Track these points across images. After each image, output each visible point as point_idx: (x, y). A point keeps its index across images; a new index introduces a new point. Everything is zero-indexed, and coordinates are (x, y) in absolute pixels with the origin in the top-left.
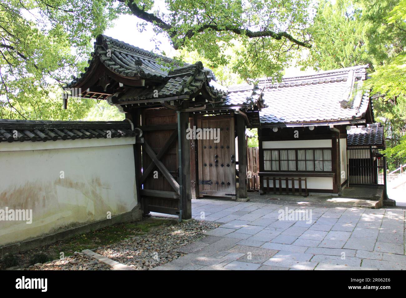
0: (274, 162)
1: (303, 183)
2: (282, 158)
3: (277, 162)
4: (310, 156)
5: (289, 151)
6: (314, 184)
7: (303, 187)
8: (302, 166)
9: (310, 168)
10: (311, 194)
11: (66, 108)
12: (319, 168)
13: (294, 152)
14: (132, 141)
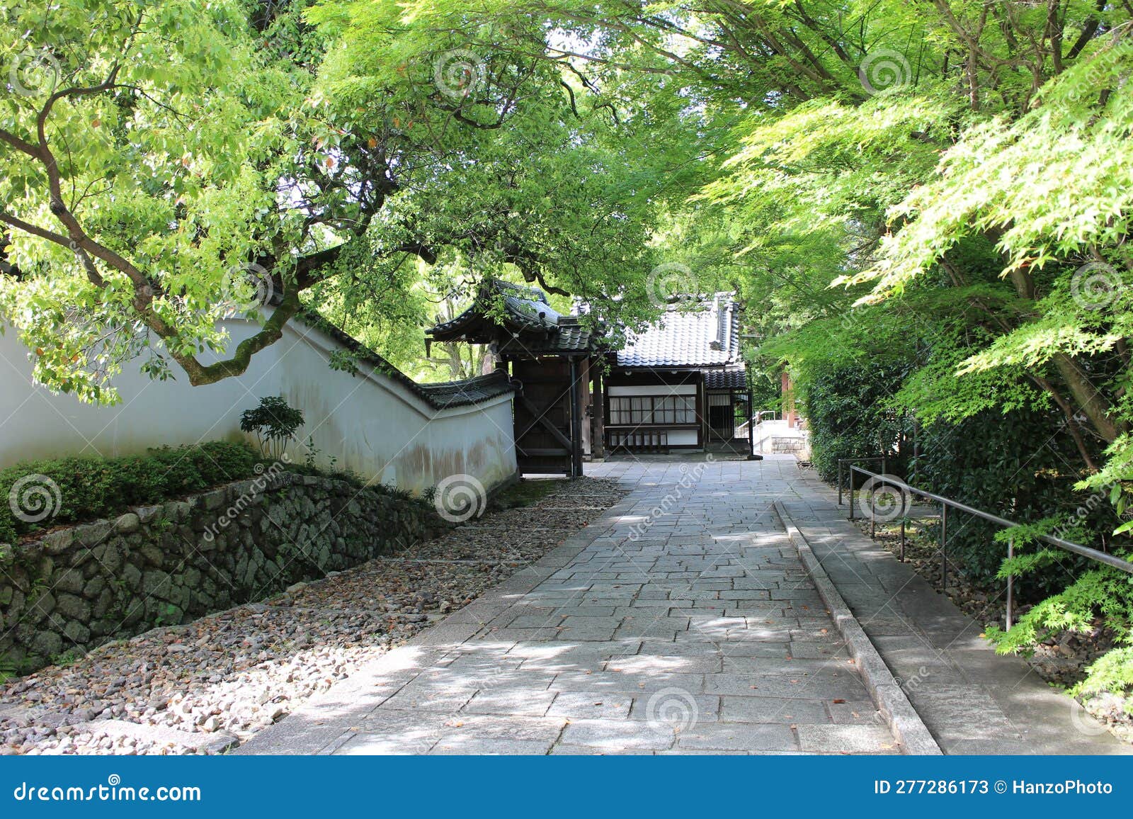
0: (623, 413)
1: (663, 437)
2: (634, 408)
3: (628, 414)
4: (669, 405)
5: (644, 399)
6: (674, 439)
7: (663, 443)
8: (659, 418)
9: (669, 418)
10: (671, 451)
11: (428, 355)
12: (680, 418)
13: (649, 399)
14: (511, 396)
